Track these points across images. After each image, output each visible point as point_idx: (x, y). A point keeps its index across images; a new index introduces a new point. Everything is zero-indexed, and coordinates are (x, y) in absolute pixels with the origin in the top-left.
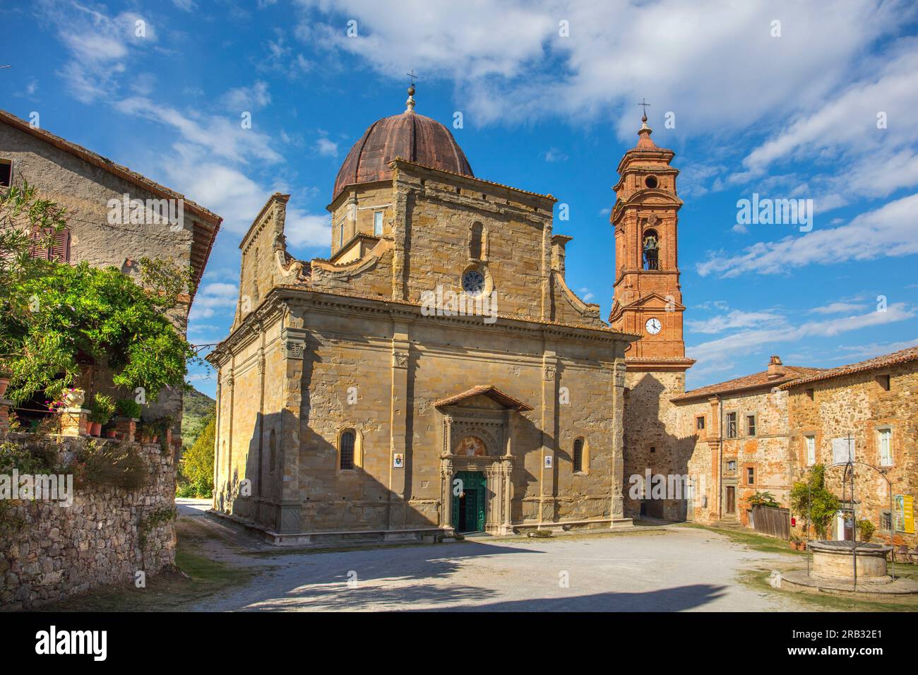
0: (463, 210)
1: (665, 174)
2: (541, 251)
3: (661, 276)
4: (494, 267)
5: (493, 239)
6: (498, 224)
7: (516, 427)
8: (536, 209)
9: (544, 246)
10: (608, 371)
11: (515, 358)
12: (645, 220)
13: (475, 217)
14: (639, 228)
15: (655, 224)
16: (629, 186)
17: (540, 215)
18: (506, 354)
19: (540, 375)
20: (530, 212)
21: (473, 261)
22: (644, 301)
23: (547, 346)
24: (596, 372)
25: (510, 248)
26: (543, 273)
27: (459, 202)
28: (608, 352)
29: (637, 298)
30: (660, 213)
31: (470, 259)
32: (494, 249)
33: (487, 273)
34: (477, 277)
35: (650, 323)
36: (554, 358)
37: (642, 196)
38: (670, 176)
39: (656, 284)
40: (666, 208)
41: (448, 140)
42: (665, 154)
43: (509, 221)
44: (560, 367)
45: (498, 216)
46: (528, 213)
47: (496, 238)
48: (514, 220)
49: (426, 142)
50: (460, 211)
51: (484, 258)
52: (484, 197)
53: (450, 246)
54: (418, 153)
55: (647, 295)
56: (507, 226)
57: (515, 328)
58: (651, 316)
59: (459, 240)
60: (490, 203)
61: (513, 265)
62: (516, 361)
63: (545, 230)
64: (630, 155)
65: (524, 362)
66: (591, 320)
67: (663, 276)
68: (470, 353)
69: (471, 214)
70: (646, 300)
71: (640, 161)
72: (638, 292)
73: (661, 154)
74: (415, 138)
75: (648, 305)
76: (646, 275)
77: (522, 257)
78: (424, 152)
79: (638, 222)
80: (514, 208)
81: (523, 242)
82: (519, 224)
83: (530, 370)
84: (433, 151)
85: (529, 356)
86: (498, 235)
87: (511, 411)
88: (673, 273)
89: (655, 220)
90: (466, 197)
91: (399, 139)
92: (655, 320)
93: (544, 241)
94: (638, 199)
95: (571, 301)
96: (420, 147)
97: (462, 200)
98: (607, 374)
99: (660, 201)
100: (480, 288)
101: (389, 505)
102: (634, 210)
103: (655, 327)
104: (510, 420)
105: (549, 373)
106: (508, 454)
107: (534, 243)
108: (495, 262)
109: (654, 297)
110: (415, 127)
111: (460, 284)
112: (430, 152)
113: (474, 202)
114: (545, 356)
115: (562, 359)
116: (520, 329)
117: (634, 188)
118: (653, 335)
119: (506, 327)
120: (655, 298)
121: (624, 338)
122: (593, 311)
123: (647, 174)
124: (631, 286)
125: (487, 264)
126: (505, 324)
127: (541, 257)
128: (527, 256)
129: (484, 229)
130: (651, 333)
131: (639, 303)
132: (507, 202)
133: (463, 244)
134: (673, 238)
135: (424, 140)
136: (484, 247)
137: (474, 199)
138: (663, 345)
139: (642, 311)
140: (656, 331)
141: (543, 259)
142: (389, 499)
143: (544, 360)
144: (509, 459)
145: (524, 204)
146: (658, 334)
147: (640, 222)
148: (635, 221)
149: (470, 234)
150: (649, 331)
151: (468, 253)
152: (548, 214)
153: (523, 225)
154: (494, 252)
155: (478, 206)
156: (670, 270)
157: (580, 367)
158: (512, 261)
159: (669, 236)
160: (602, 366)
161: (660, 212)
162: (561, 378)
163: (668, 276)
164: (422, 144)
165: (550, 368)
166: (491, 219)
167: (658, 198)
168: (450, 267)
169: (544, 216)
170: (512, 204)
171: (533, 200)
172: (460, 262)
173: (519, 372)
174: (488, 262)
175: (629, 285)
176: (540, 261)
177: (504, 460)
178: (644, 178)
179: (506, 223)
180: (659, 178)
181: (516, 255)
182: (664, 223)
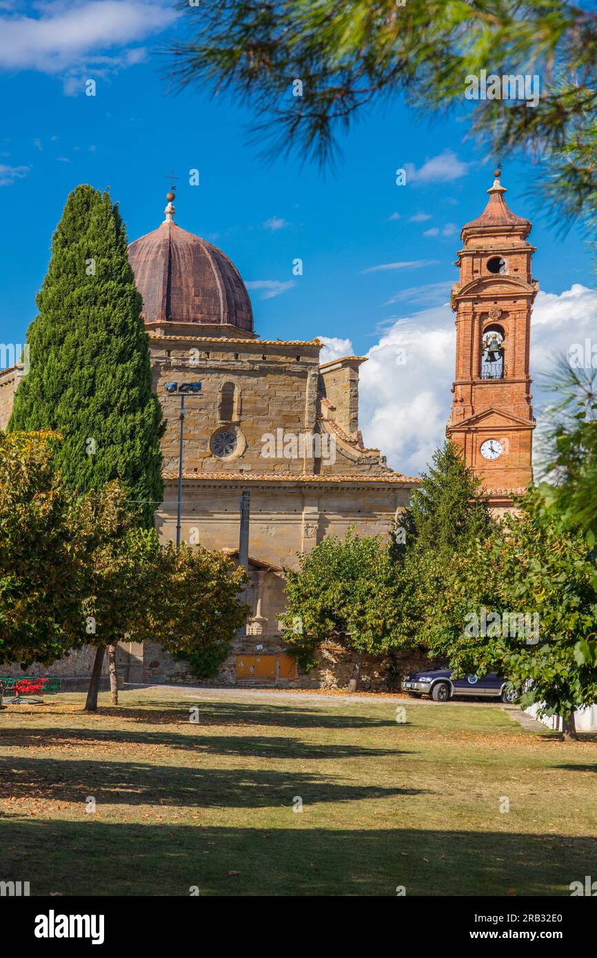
0: (212, 374)
1: (515, 253)
2: (304, 400)
3: (503, 385)
4: (246, 425)
5: (245, 398)
6: (253, 380)
7: (269, 588)
8: (298, 358)
9: (307, 396)
10: (387, 522)
11: (269, 517)
12: (485, 315)
13: (225, 378)
14: (476, 326)
15: (499, 318)
16: (464, 272)
17: (302, 363)
18: (258, 514)
19: (299, 532)
20: (290, 363)
21: (223, 423)
22: (478, 419)
23: (307, 501)
24: (371, 525)
25: (266, 404)
26: (306, 424)
27: (208, 366)
28: (387, 501)
29: (469, 416)
30: (505, 305)
31: (219, 421)
32: (246, 407)
33: (239, 433)
34: (228, 437)
35: (487, 445)
36: (315, 513)
37: (481, 284)
38: (522, 255)
39: (497, 395)
40: (514, 298)
41: (210, 266)
42: (516, 227)
43: (265, 376)
44: (323, 523)
45: (251, 373)
46: (288, 365)
47: (250, 395)
48: (271, 373)
49: (183, 276)
50: (209, 375)
51: (235, 418)
52: (237, 357)
53: (197, 411)
54: (172, 292)
55: (482, 411)
56: (263, 381)
57: (268, 487)
58: (488, 437)
59: (207, 405)
60: (242, 362)
61: (269, 420)
62: (271, 520)
63: (309, 378)
64: (468, 231)
65: (280, 520)
66: (367, 467)
67: (506, 385)
68: (216, 516)
69: (221, 375)
70: (482, 417)
71: (482, 237)
72: (471, 408)
73: (511, 227)
74: (170, 273)
75: (483, 423)
76: (483, 386)
77: (280, 411)
78: (181, 289)
79: (474, 317)
80: (271, 362)
81: (281, 394)
82: (277, 376)
83: (286, 528)
84: (191, 285)
85: (285, 514)
86: (252, 392)
87: (261, 573)
88: (520, 382)
89: (499, 314)
90: (214, 360)
91: (151, 277)
92: (494, 442)
93: (307, 390)
94: (474, 290)
95: (342, 449)
96: (176, 283)
97: (211, 364)
98: (386, 526)
99: (506, 289)
100: (232, 447)
101: (128, 667)
102: (469, 304)
103: (493, 451)
104: (261, 582)
105: (310, 529)
106: (258, 616)
107: (295, 394)
108: (248, 420)
109: (493, 412)
110: (170, 257)
111: (208, 448)
112: (187, 287)
113: (225, 363)
114: (304, 513)
115: (327, 514)
116: (274, 488)
117: (470, 275)
118: (490, 461)
119: (257, 487)
120: (494, 414)
121: (405, 486)
122: (370, 457)
123: (490, 254)
124: (462, 401)
125: (238, 424)
126: (256, 485)
127: (304, 407)
128: (286, 409)
129: (236, 389)
130: (489, 458)
131: (470, 422)
132: (264, 358)
133: (211, 407)
134: (523, 337)
135: (180, 273)
136: (236, 406)
137: (223, 361)
138: (503, 474)
139: (476, 431)
140: (495, 456)
141: (306, 409)
142: (129, 661)
143: (303, 516)
144: (258, 621)
145: (283, 355)
146: (498, 459)
147: (478, 317)
148: (470, 317)
149: (220, 396)
150: (485, 456)
151: (218, 415)
152: (313, 361)
153: (282, 377)
154: (246, 410)
155: (228, 367)
156: (517, 378)
157: (350, 520)
158: (269, 416)
159: (518, 333)
160: (379, 517)
161: (506, 303)
162: (325, 534)
163: (514, 386)
164: (178, 280)
165: (310, 525)
166: (244, 377)
167: (504, 285)
168: (197, 433)
169: (308, 364)
170: (269, 358)
171: (294, 349)
172: (208, 426)
173: (273, 531)
174: (240, 421)
175: (459, 399)
176: (302, 412)
177: (253, 622)
178: (486, 260)
179: (261, 378)
180: (505, 260)
181: (274, 409)
182: (511, 316)
